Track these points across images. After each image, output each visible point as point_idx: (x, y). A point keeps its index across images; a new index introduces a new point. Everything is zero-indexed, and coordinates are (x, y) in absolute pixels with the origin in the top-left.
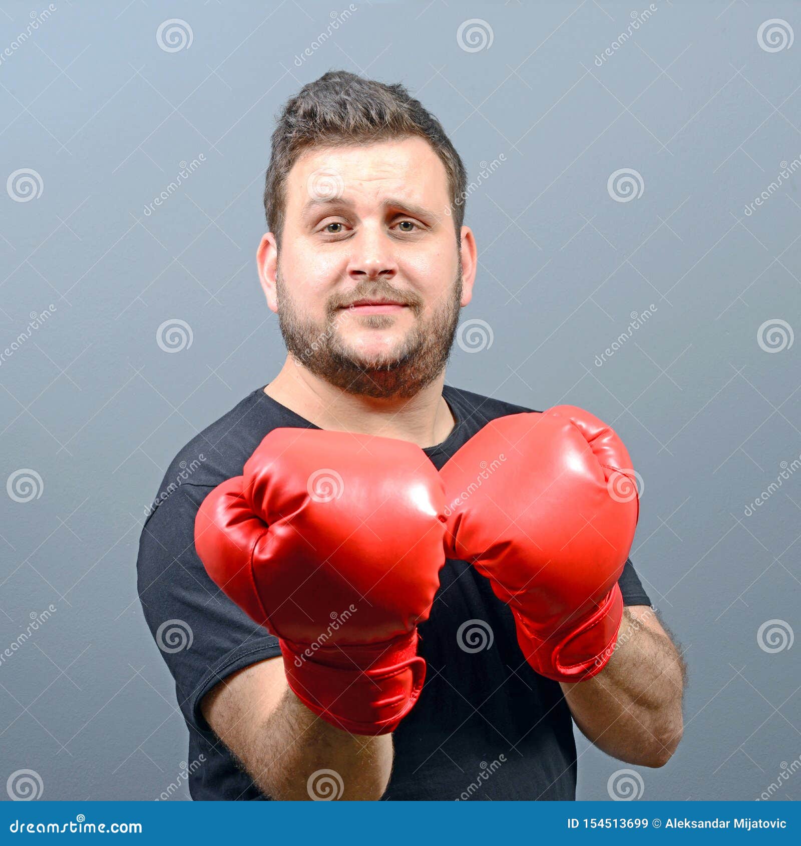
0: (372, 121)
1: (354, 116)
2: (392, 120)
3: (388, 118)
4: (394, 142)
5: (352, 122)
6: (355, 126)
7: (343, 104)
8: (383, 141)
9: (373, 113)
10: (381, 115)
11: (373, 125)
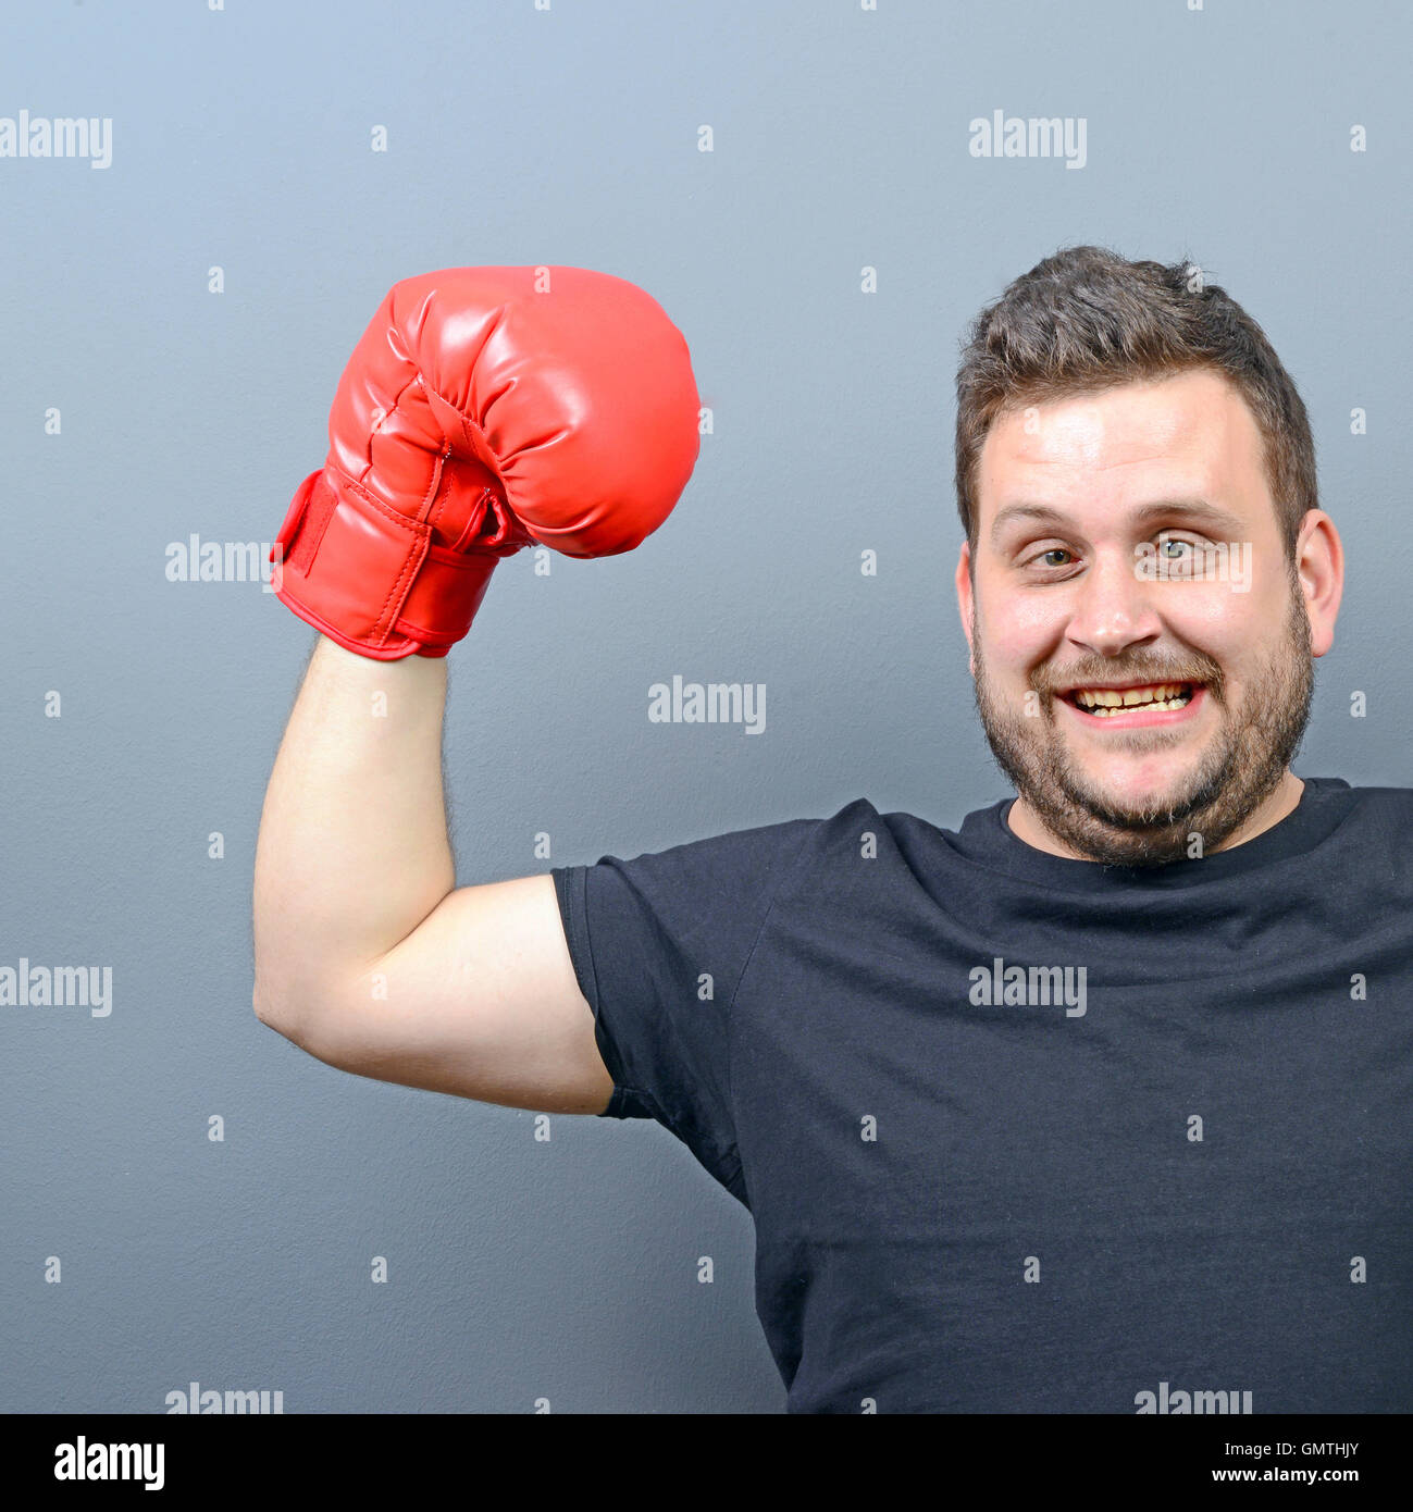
0: (1098, 350)
1: (1065, 347)
2: (1136, 347)
3: (1129, 343)
4: (1147, 384)
5: (1063, 357)
6: (1070, 363)
7: (1049, 328)
8: (1125, 384)
9: (1103, 338)
10: (1115, 340)
11: (1102, 360)
